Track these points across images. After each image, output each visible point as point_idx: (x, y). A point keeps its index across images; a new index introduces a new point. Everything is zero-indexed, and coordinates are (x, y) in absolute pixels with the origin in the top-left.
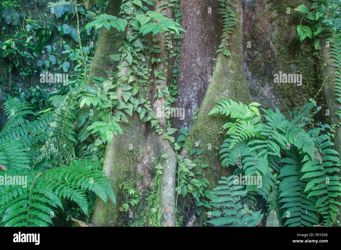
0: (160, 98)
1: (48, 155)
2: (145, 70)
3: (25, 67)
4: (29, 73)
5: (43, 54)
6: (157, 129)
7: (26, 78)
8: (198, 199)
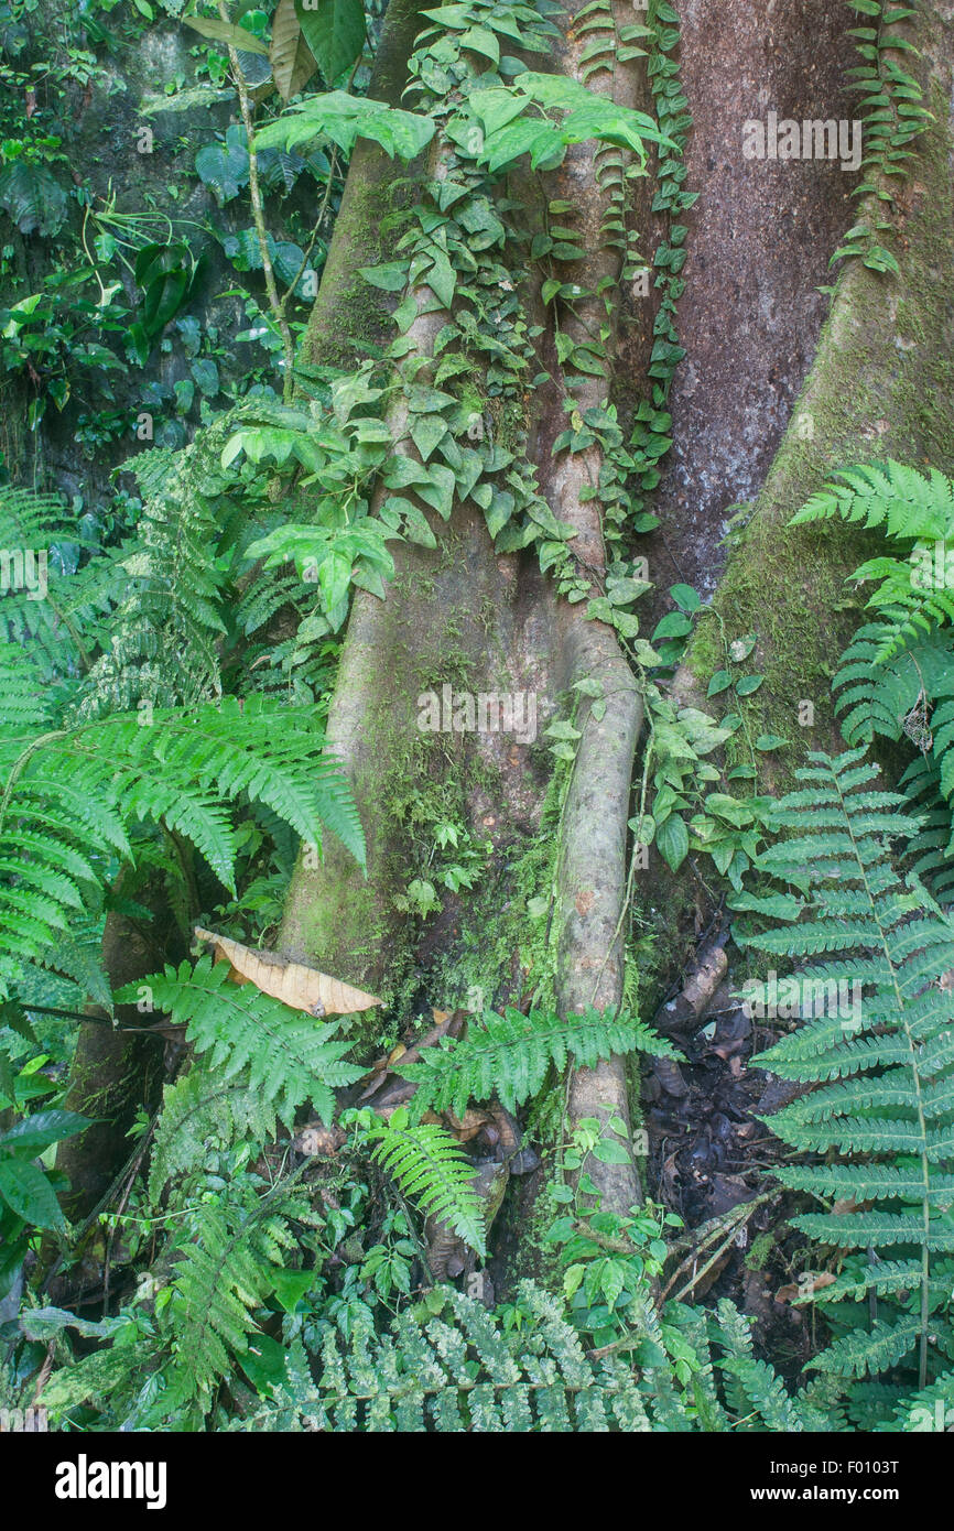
0: (579, 453)
1: (121, 693)
2: (513, 330)
3: (95, 409)
4: (113, 433)
5: (166, 354)
6: (562, 580)
7: (99, 454)
8: (739, 879)
